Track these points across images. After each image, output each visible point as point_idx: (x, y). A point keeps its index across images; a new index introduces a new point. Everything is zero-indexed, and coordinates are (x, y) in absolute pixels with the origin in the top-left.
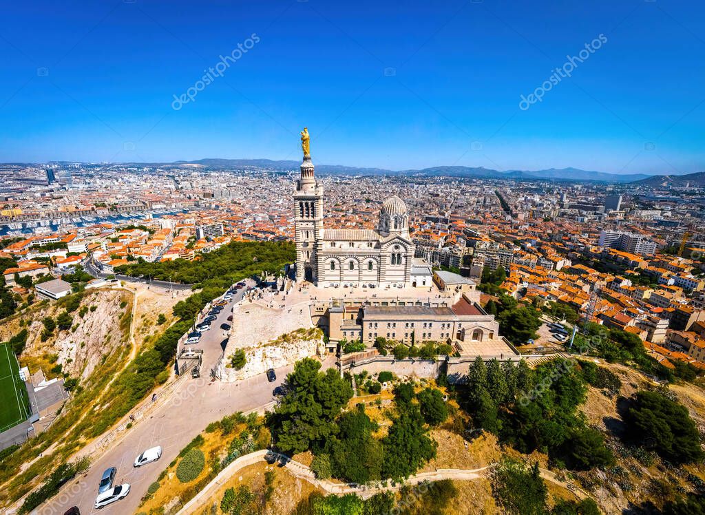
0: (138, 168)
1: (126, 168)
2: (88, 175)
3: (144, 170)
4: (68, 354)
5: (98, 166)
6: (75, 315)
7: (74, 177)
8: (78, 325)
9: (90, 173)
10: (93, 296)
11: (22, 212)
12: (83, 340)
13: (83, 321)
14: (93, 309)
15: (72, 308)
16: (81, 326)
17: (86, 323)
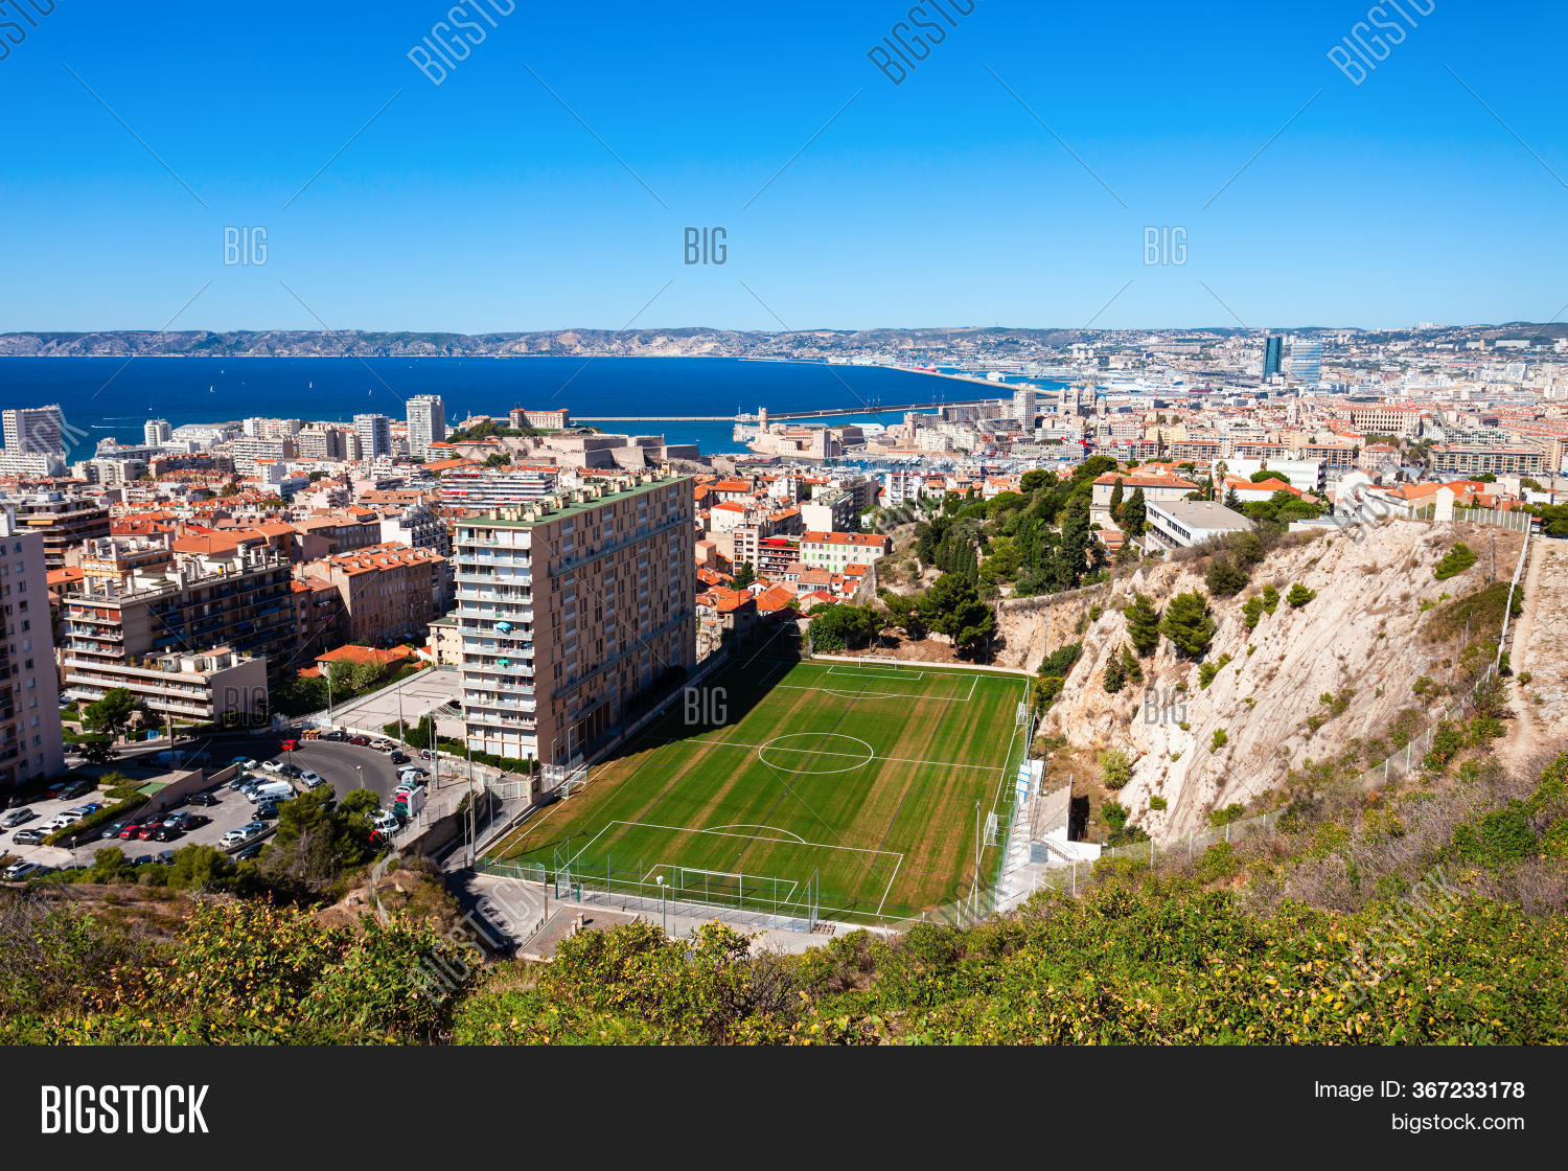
0: (1535, 341)
1: (1489, 342)
2: (1364, 365)
3: (1558, 348)
4: (1158, 776)
5: (1401, 336)
6: (1227, 614)
7: (1326, 369)
8: (1225, 659)
9: (1373, 358)
10: (1311, 551)
11: (1185, 437)
12: (1224, 724)
13: (1245, 648)
14: (1300, 599)
15: (1227, 583)
16: (1236, 664)
17: (1254, 657)
